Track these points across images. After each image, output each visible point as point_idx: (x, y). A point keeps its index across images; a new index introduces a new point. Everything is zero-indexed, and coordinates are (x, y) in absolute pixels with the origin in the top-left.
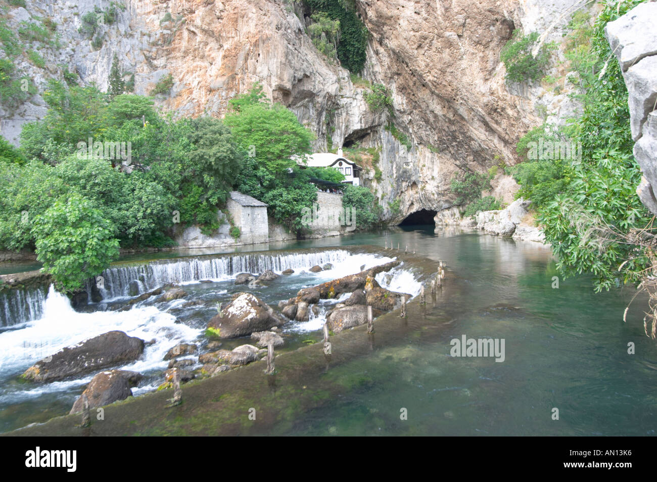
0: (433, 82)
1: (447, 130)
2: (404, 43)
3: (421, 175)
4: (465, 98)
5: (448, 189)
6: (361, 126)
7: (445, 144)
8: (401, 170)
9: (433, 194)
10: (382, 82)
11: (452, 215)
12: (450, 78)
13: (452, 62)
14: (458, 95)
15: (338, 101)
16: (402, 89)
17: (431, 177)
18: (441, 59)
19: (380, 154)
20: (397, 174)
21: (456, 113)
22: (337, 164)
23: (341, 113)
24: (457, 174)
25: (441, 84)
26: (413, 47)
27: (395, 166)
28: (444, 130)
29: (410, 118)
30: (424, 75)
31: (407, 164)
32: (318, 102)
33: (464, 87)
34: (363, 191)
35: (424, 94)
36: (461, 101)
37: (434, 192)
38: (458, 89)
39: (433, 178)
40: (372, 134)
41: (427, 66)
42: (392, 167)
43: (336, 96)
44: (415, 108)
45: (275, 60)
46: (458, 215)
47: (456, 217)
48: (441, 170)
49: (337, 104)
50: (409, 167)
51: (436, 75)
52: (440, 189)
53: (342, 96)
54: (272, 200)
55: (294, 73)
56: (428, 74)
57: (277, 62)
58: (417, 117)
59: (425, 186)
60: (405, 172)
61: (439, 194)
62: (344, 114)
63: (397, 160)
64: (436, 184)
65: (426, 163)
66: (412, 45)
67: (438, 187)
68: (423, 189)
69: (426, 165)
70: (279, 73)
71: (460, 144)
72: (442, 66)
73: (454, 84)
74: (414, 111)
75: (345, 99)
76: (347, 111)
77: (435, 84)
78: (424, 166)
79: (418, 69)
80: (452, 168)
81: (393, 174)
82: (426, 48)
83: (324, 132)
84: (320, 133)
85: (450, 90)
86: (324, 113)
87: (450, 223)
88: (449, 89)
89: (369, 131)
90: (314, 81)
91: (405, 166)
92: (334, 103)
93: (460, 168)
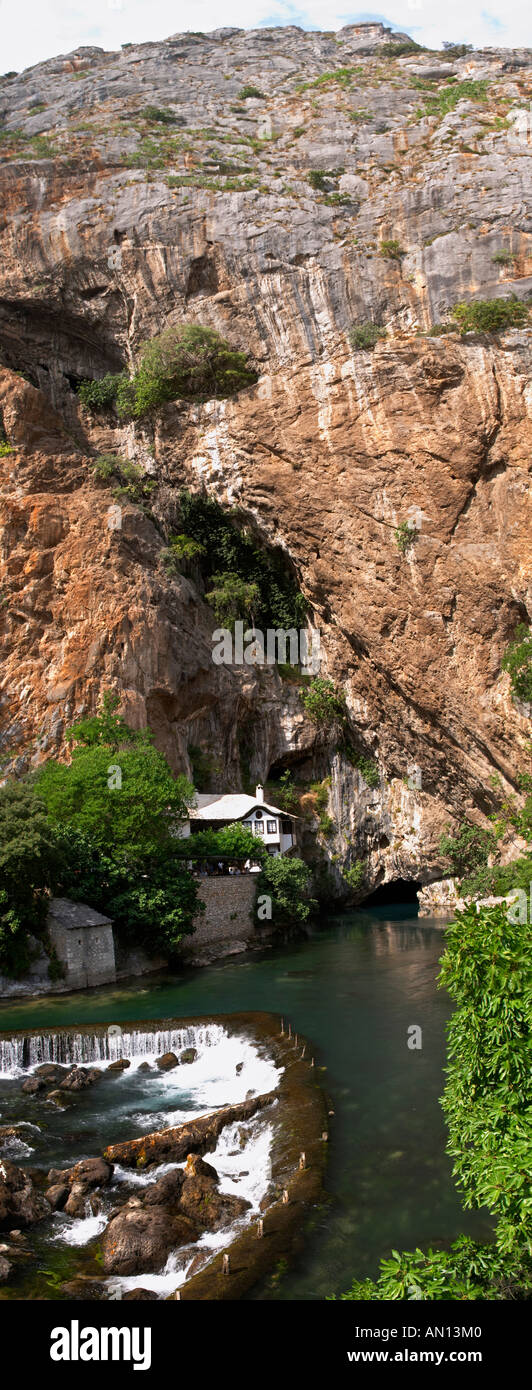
0: (407, 684)
1: (431, 756)
2: (361, 622)
3: (394, 825)
4: (456, 712)
5: (436, 849)
6: (297, 747)
7: (429, 777)
8: (363, 817)
9: (414, 858)
10: (330, 677)
11: (444, 890)
12: (433, 679)
13: (436, 656)
14: (445, 707)
15: (258, 708)
16: (361, 690)
17: (409, 829)
18: (419, 649)
19: (329, 790)
20: (357, 824)
21: (444, 732)
22: (254, 815)
23: (264, 726)
24: (450, 826)
25: (419, 687)
26: (375, 629)
27: (352, 810)
28: (428, 757)
29: (374, 734)
30: (393, 673)
31: (372, 806)
32: (224, 710)
33: (453, 695)
34: (293, 865)
35: (392, 700)
36: (451, 716)
37: (414, 853)
38: (444, 698)
39: (412, 831)
40: (315, 758)
41: (398, 658)
42: (348, 811)
43: (253, 700)
44: (382, 719)
45: (149, 651)
46: (452, 890)
47: (450, 892)
48: (425, 818)
49: (257, 712)
50: (376, 812)
51: (411, 674)
52: (424, 849)
53: (264, 701)
54: (122, 909)
55: (183, 668)
56: (399, 671)
57: (152, 654)
58: (386, 734)
59: (400, 844)
60: (369, 820)
61: (422, 857)
62: (269, 728)
63: (356, 800)
64: (417, 841)
65: (401, 806)
66: (374, 626)
67: (421, 845)
68: (397, 848)
69: (402, 809)
70: (156, 670)
71: (454, 780)
72: (420, 660)
73: (440, 689)
74: (381, 724)
75: (269, 705)
76: (273, 723)
77: (410, 687)
78: (399, 811)
79: (383, 662)
80: (441, 816)
81: (349, 824)
82: (395, 632)
83: (235, 757)
84: (229, 760)
85: (433, 698)
86: (235, 728)
87: (442, 902)
88: (433, 696)
89: (311, 754)
90: (217, 679)
91: (368, 810)
92: (251, 712)
93: (455, 817)
